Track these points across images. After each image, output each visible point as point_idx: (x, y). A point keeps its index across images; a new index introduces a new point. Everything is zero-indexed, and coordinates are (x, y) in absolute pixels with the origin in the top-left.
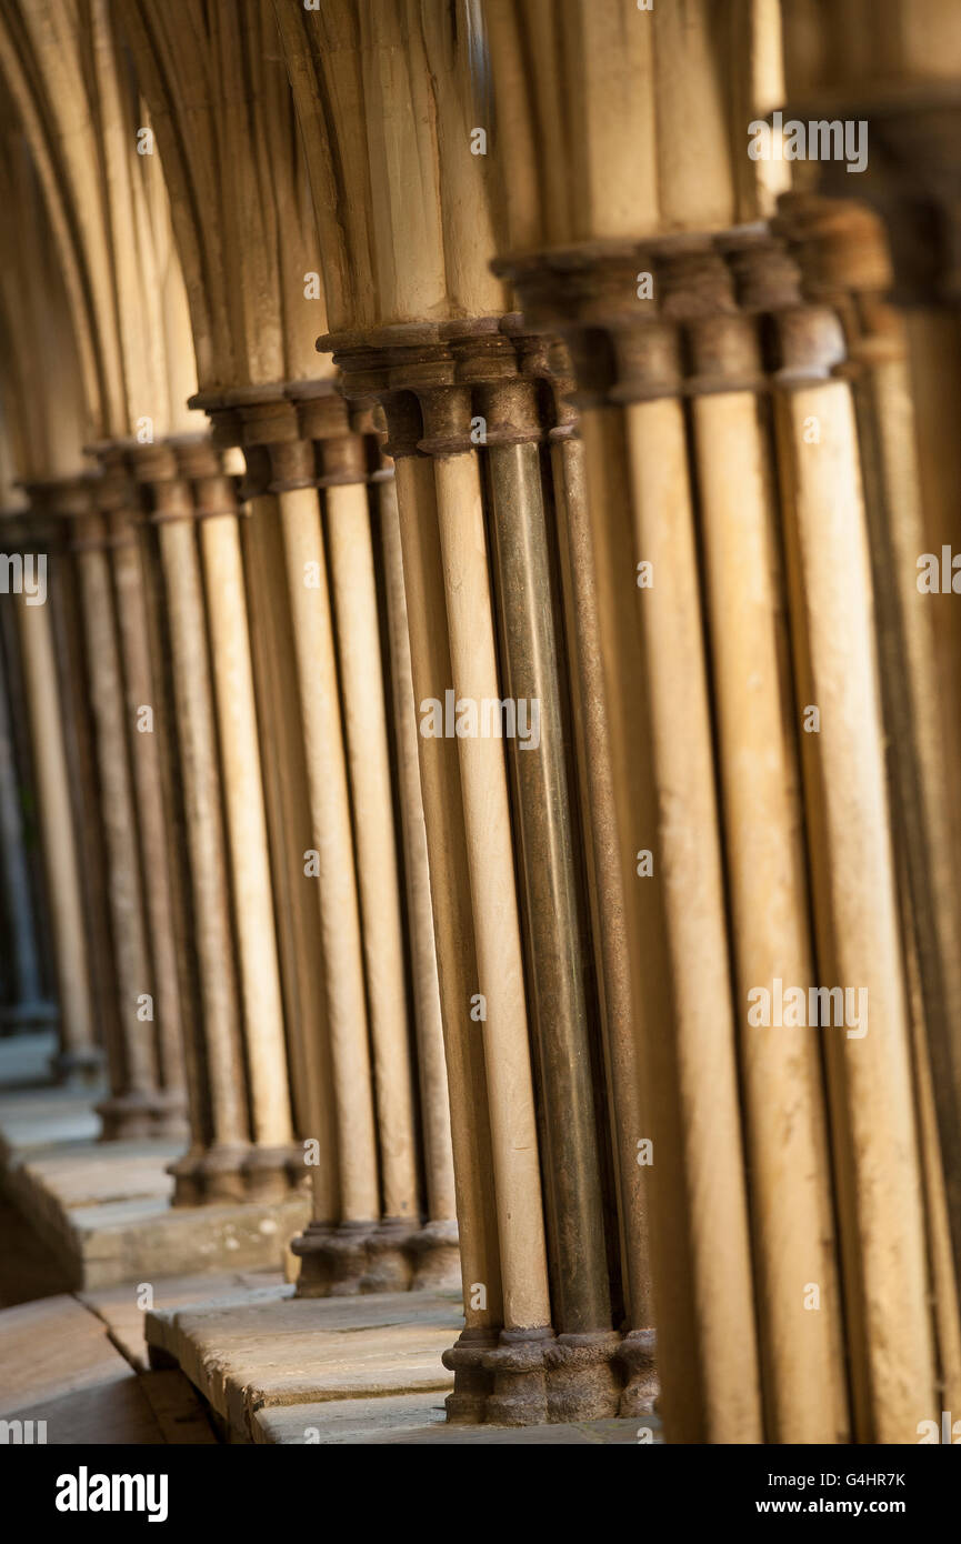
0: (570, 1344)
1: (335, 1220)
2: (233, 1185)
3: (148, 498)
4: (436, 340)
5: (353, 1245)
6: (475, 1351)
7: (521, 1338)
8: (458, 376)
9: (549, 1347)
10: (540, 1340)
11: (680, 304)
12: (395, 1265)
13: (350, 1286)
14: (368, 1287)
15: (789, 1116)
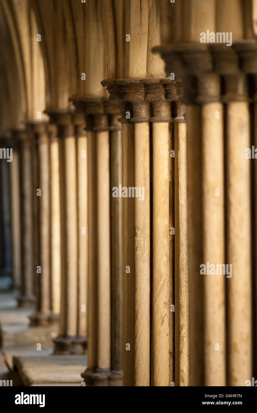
0: (115, 374)
1: (64, 334)
2: (45, 323)
3: (37, 136)
4: (99, 101)
5: (68, 342)
6: (89, 374)
7: (102, 371)
8: (105, 111)
9: (109, 374)
10: (106, 372)
11: (150, 97)
12: (79, 348)
13: (67, 353)
14: (72, 353)
15: (163, 318)
